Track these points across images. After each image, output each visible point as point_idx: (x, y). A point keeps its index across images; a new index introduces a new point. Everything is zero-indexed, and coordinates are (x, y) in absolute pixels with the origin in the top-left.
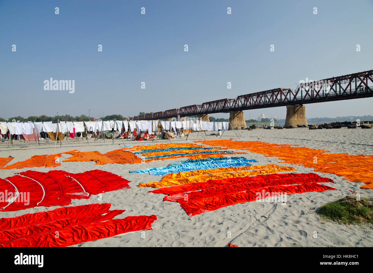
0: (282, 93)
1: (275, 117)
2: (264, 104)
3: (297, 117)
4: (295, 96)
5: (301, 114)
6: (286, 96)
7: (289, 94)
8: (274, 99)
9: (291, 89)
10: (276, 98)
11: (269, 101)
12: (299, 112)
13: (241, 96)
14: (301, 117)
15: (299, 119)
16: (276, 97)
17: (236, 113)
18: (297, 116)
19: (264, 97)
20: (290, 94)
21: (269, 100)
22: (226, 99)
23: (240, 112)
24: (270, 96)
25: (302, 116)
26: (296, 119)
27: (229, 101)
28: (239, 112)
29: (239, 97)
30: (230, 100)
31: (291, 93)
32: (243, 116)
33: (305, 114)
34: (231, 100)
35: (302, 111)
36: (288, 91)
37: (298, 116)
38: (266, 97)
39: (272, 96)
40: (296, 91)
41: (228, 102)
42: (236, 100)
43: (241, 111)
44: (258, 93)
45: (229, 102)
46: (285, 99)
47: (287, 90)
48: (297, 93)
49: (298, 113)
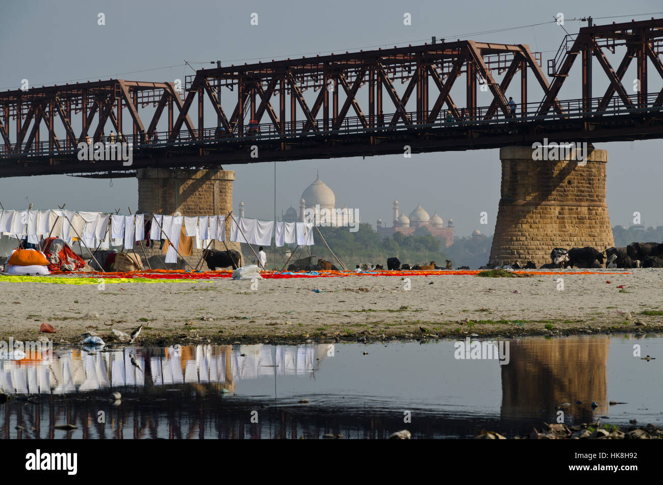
0: (476, 71)
1: (425, 217)
2: (369, 134)
3: (561, 218)
4: (551, 93)
5: (579, 199)
6: (498, 91)
7: (518, 75)
8: (431, 108)
9: (531, 50)
10: (444, 96)
11: (401, 112)
12: (572, 191)
13: (220, 73)
14: (581, 220)
15: (570, 229)
16: (445, 90)
17: (184, 180)
18: (558, 209)
19: (371, 86)
20: (524, 76)
21: (400, 104)
22: (114, 83)
23: (206, 178)
24: (407, 83)
25: (584, 210)
26: (552, 228)
27: (130, 96)
28: (199, 175)
29: (202, 75)
30: (135, 89)
31: (530, 71)
32: (223, 201)
33: (606, 202)
34: (143, 89)
35: (590, 181)
36: (511, 57)
37: (566, 211)
38: (380, 88)
39: (419, 81)
40: (554, 67)
41: (127, 104)
42: (182, 95)
43: (214, 166)
44: (333, 58)
45: (131, 101)
46: (492, 109)
47: (507, 51)
48: (560, 79)
49: (564, 195)
